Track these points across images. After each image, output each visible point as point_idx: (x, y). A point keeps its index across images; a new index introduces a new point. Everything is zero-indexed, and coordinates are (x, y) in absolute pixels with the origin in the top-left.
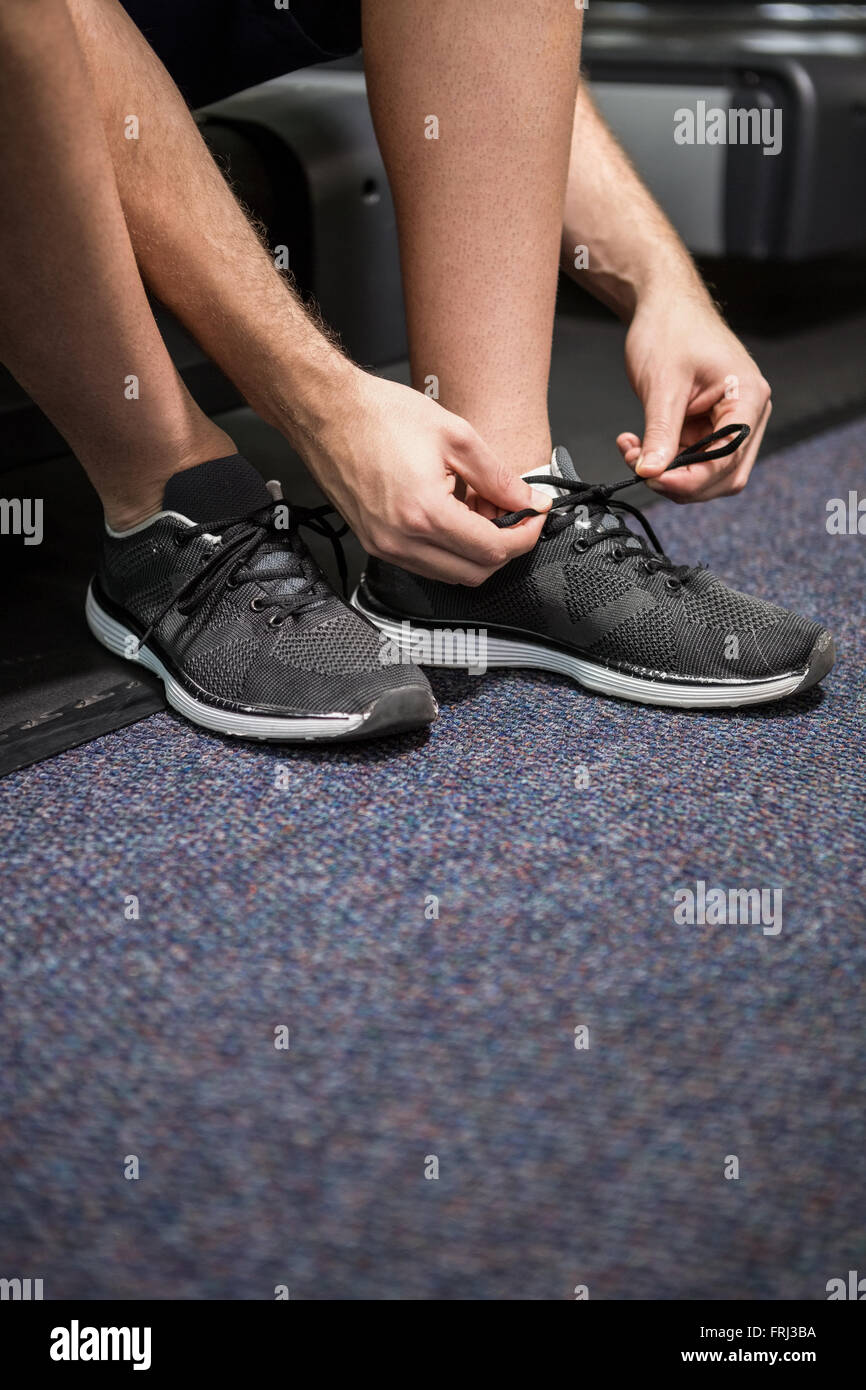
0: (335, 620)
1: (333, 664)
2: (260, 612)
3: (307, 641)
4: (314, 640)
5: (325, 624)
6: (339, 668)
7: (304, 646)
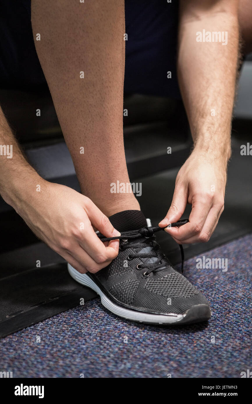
0: (170, 275)
1: (171, 293)
2: (140, 270)
3: (159, 283)
4: (162, 283)
5: (166, 276)
6: (173, 295)
7: (158, 285)
